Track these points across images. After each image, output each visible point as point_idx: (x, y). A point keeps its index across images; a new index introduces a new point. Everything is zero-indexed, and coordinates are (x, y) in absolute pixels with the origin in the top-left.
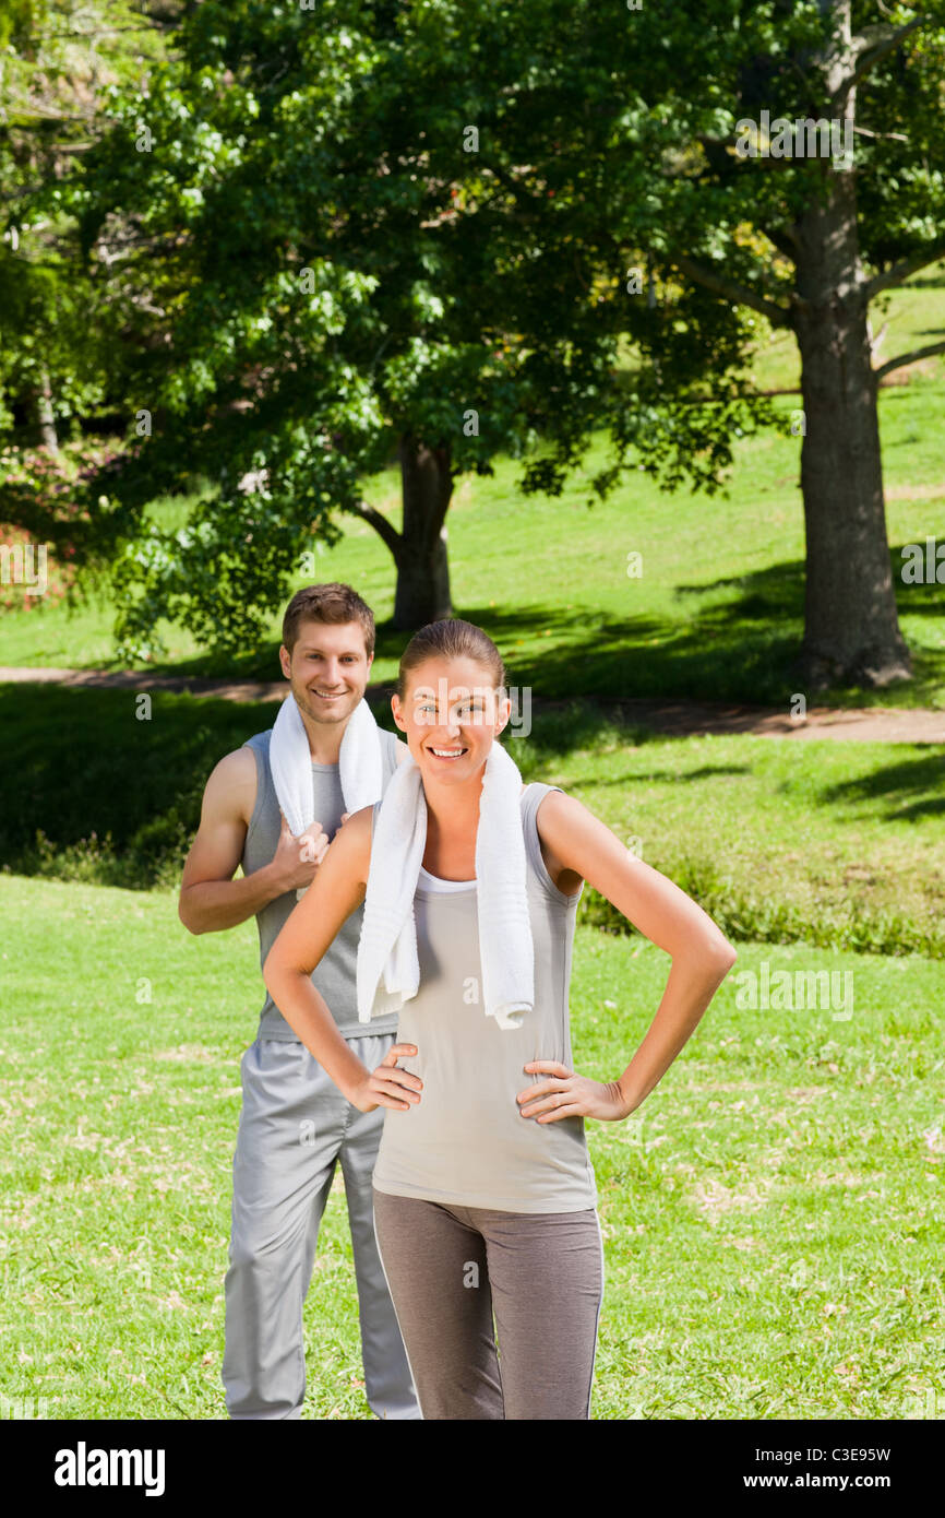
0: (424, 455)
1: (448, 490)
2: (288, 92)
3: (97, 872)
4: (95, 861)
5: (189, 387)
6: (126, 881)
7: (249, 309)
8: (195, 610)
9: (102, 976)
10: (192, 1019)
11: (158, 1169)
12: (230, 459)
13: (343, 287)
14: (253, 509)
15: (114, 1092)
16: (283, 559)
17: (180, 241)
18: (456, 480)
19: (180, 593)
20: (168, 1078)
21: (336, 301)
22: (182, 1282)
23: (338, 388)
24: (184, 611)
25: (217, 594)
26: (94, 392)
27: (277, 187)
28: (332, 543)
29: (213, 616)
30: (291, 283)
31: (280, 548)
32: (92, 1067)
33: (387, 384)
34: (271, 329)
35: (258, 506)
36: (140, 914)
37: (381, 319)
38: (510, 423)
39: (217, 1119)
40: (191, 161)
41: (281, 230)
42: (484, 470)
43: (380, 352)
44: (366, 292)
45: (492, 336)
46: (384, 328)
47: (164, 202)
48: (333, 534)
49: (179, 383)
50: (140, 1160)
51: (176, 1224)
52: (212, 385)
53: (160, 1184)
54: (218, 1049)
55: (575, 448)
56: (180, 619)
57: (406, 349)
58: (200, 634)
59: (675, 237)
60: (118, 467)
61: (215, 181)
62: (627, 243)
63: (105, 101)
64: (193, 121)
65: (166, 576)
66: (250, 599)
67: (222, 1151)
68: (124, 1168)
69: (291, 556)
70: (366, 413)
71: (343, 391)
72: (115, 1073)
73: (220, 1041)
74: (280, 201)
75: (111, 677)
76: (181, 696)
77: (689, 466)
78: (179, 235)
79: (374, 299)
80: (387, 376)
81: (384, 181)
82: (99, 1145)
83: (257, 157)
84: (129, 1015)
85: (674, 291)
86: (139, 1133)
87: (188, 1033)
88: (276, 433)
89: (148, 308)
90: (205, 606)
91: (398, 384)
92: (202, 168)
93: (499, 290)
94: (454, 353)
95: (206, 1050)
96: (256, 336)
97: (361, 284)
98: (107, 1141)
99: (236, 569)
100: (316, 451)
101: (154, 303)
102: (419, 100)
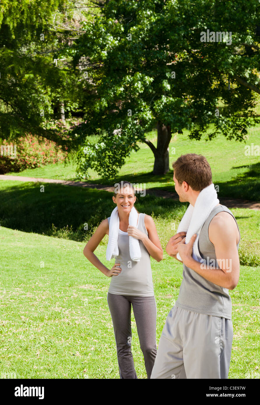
0: (164, 127)
1: (170, 137)
2: (132, 26)
3: (68, 236)
4: (67, 233)
5: (101, 106)
6: (76, 239)
7: (118, 85)
8: (98, 166)
9: (66, 264)
10: (90, 277)
11: (76, 318)
12: (110, 125)
13: (144, 80)
14: (116, 139)
15: (67, 296)
16: (123, 153)
17: (101, 65)
18: (172, 134)
19: (94, 161)
20: (82, 293)
21: (142, 84)
22: (80, 349)
23: (141, 108)
24: (95, 166)
25: (105, 162)
26: (76, 105)
27: (127, 52)
28: (136, 150)
29: (103, 168)
30: (130, 78)
31: (123, 150)
32: (62, 289)
33: (154, 107)
34: (124, 91)
35: (117, 138)
36: (78, 248)
37: (154, 90)
38: (187, 120)
39: (95, 305)
40: (104, 43)
41: (128, 64)
42: (180, 132)
43: (153, 99)
44: (150, 82)
45: (184, 96)
46: (154, 92)
47: (97, 54)
48: (137, 148)
49: (98, 104)
50: (72, 315)
51: (80, 333)
52: (107, 105)
53: (77, 322)
54: (96, 286)
55: (205, 127)
56: (94, 168)
57: (160, 98)
58: (99, 173)
59: (236, 71)
60: (81, 126)
61: (111, 49)
62: (222, 72)
63: (82, 26)
64: (106, 33)
65: (91, 157)
66: (114, 164)
67: (94, 314)
68: (67, 317)
69: (126, 153)
70: (148, 115)
71: (142, 109)
72: (67, 291)
73: (97, 283)
74: (128, 56)
75: (76, 183)
76: (94, 189)
77: (236, 134)
78: (101, 64)
79: (152, 84)
80: (155, 105)
81: (157, 52)
82: (61, 310)
83: (123, 43)
84: (73, 275)
85: (235, 86)
86: (73, 308)
87: (88, 281)
88: (123, 119)
89: (91, 83)
90: (101, 165)
91: (157, 108)
92: (107, 45)
93: (186, 83)
94: (173, 100)
95: (93, 286)
96: (120, 92)
97: (149, 80)
98: (64, 309)
99: (110, 155)
100: (134, 125)
101: (93, 82)
102: (167, 30)
